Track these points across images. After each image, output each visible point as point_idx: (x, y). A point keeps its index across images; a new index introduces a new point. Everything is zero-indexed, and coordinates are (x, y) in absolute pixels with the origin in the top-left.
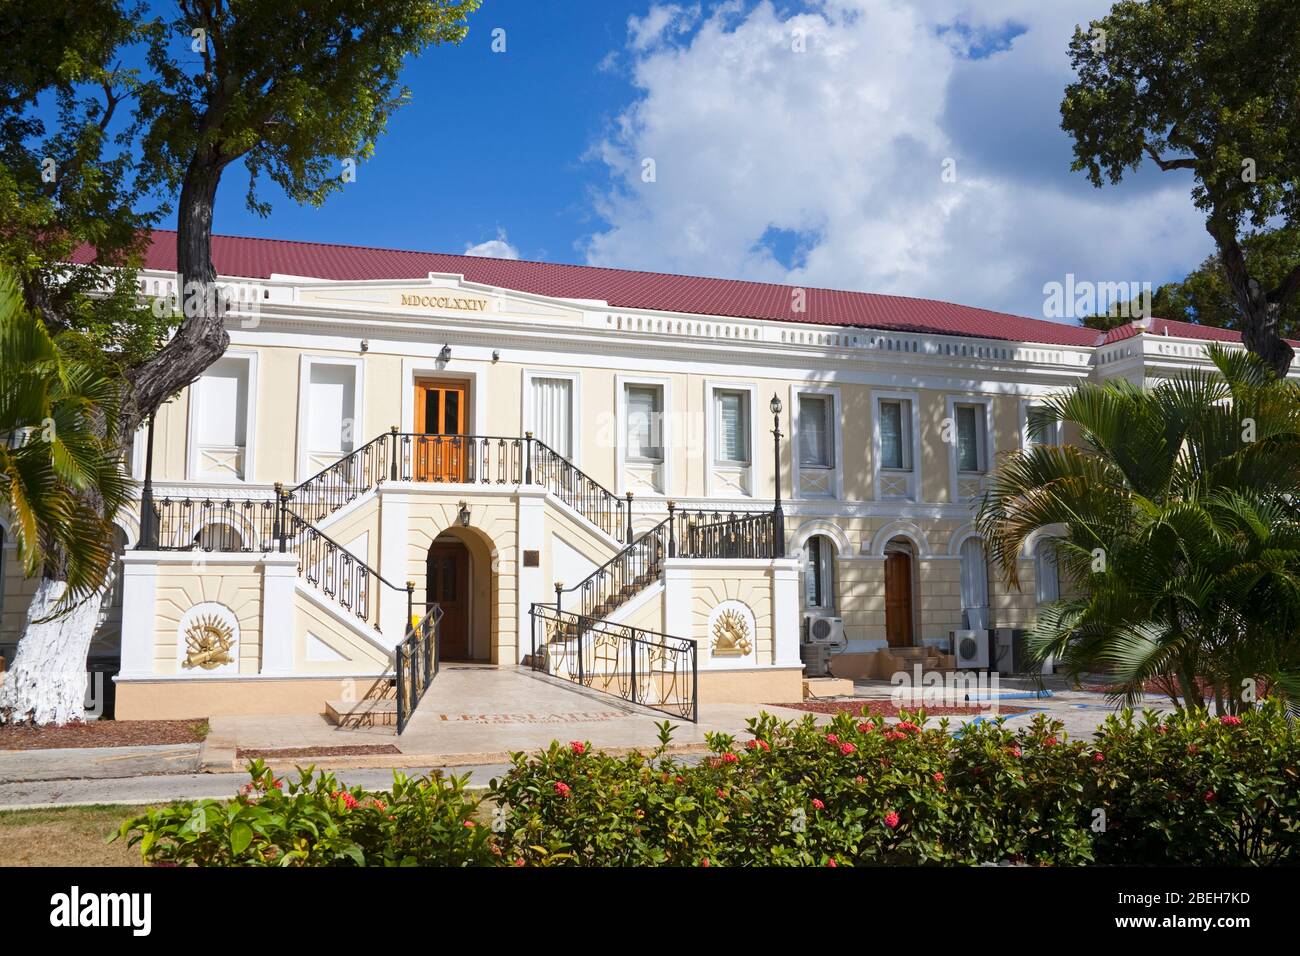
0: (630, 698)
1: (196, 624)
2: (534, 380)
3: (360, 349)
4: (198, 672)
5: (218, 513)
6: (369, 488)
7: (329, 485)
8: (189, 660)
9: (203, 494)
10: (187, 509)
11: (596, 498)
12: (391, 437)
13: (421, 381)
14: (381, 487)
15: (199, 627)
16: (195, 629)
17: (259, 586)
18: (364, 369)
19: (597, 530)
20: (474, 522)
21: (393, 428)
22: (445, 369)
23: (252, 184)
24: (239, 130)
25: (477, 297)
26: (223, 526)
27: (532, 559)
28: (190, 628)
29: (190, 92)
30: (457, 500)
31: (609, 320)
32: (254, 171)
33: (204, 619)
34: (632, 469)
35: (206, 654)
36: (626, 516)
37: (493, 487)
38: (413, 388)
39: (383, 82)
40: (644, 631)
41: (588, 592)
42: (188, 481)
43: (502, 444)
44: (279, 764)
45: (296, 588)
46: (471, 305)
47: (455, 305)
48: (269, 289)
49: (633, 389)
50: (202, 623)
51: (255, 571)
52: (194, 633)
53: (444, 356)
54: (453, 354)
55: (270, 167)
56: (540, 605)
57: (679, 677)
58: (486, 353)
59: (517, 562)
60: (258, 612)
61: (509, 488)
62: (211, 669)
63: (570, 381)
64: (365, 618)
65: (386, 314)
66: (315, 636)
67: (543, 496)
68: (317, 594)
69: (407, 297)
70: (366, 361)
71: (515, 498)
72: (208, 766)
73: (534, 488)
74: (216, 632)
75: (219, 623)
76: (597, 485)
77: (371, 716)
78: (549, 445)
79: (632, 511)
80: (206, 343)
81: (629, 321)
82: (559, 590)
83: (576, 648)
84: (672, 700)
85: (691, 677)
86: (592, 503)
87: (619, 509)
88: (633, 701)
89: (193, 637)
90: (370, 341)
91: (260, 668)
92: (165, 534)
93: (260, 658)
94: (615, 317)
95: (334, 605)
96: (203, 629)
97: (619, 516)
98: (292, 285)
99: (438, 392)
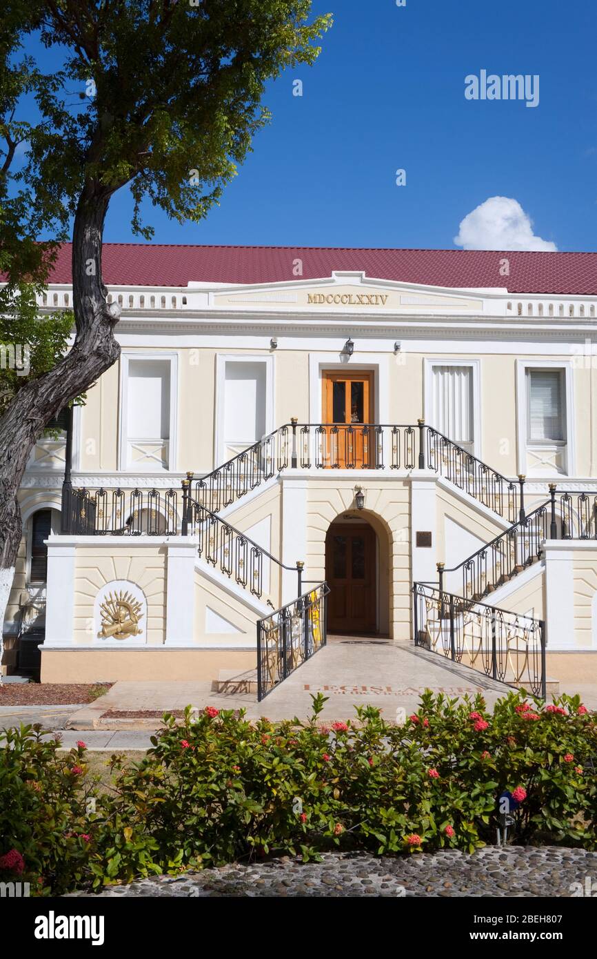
0: (491, 675)
1: (109, 600)
2: (435, 368)
3: (269, 347)
4: (111, 642)
5: (145, 499)
6: (271, 475)
7: (236, 472)
8: (103, 632)
9: (133, 483)
10: (119, 499)
11: (488, 480)
12: (290, 428)
13: (328, 373)
14: (282, 474)
15: (112, 602)
16: (108, 603)
17: (163, 565)
18: (273, 363)
19: (489, 512)
20: (368, 505)
21: (292, 419)
22: (349, 362)
23: (136, 209)
24: (116, 163)
25: (378, 293)
26: (149, 511)
27: (424, 540)
28: (105, 603)
29: (75, 131)
30: (353, 484)
31: (509, 307)
32: (138, 197)
33: (116, 595)
34: (533, 451)
35: (118, 626)
36: (519, 498)
37: (386, 472)
38: (320, 380)
39: (247, 104)
40: (502, 611)
41: (469, 572)
42: (119, 471)
43: (395, 431)
44: (133, 723)
45: (196, 568)
46: (373, 299)
47: (358, 301)
48: (187, 296)
49: (533, 373)
50: (114, 598)
51: (160, 552)
52: (107, 607)
53: (348, 350)
54: (355, 348)
55: (152, 192)
56: (421, 584)
57: (530, 656)
58: (389, 344)
59: (410, 542)
60: (163, 589)
61: (403, 472)
62: (122, 639)
63: (471, 368)
64: (259, 595)
65: (291, 313)
66: (213, 610)
67: (435, 480)
68: (215, 573)
69: (312, 296)
70: (275, 356)
71: (408, 482)
72: (73, 723)
73: (426, 472)
74: (127, 607)
75: (129, 599)
76: (488, 468)
77: (248, 684)
78: (441, 432)
79: (524, 492)
80: (98, 354)
81: (530, 307)
82: (441, 570)
83: (449, 626)
84: (525, 678)
85: (540, 656)
86: (484, 485)
87: (511, 492)
88: (494, 678)
89: (107, 611)
90: (279, 338)
91: (165, 638)
92: (101, 520)
93: (165, 630)
94: (515, 303)
95: (230, 583)
96: (115, 604)
97: (511, 497)
98: (207, 291)
99: (344, 383)
